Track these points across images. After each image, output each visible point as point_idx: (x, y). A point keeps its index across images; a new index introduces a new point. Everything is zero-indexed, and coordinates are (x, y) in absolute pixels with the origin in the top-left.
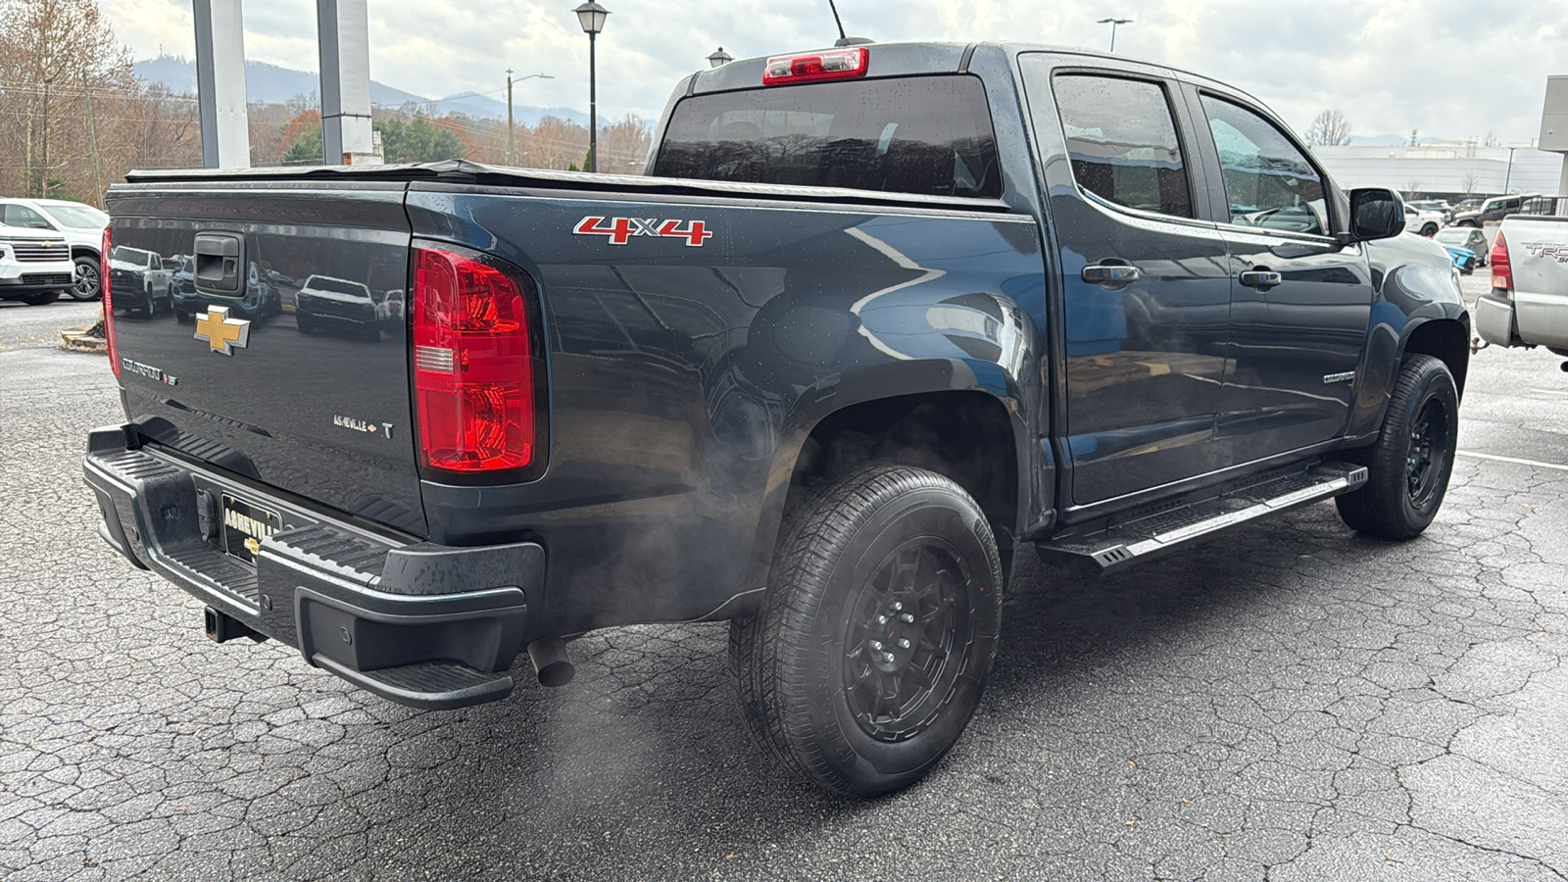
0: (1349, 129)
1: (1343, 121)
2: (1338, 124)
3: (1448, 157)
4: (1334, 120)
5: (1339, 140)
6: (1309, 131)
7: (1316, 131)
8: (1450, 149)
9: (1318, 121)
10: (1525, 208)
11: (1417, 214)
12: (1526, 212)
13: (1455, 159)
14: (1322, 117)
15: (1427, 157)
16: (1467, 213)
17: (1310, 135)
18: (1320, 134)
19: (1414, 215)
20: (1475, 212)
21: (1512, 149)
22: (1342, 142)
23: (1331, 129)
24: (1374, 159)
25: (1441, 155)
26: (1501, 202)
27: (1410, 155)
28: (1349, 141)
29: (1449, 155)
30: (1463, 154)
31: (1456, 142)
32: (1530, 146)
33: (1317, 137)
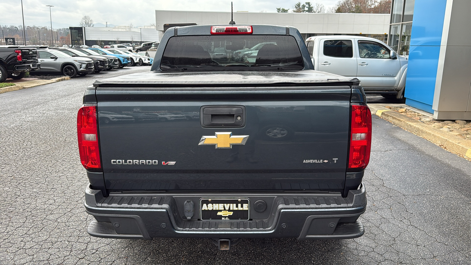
0: (93, 22)
1: (91, 19)
2: (89, 20)
3: (124, 31)
4: (88, 19)
5: (90, 25)
6: (81, 22)
7: (83, 22)
8: (124, 28)
9: (83, 19)
10: (153, 46)
11: (126, 48)
12: (153, 47)
13: (126, 31)
14: (84, 18)
15: (119, 31)
16: (138, 47)
17: (81, 23)
18: (84, 23)
19: (125, 48)
20: (140, 47)
21: (141, 29)
22: (91, 26)
23: (87, 21)
24: (104, 31)
25: (122, 30)
26: (146, 44)
27: (114, 30)
28: (93, 25)
29: (125, 30)
30: (128, 30)
31: (125, 26)
32: (144, 28)
33: (84, 24)
